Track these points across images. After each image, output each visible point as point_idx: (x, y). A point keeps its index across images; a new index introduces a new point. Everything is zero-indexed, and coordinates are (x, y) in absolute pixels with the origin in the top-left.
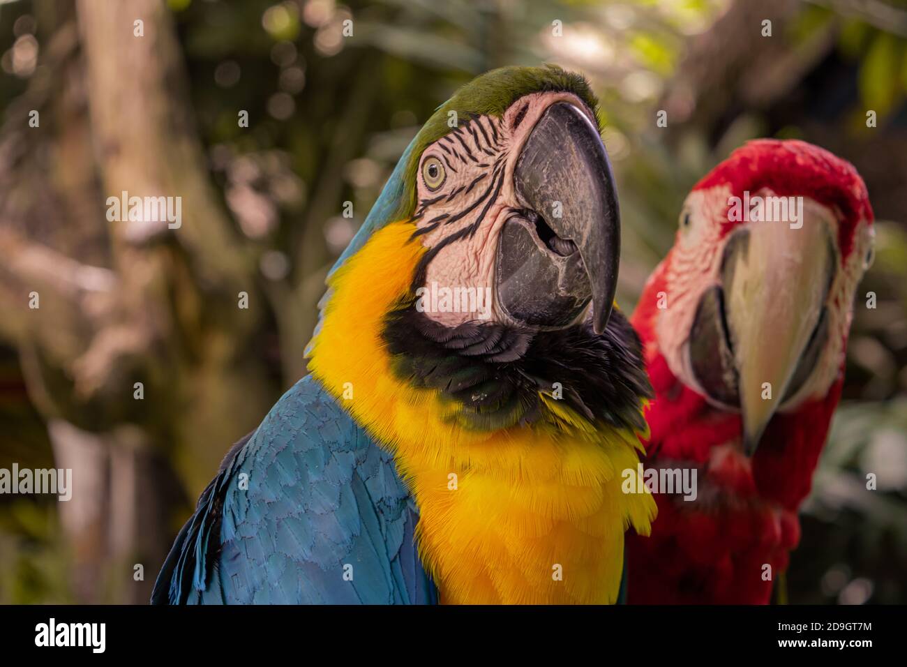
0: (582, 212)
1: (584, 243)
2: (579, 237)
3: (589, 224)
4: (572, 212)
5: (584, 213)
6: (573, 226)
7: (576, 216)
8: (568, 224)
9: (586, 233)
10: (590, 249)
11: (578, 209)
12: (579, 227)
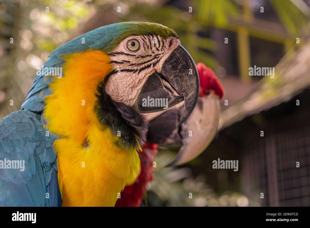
0: (191, 87)
1: (188, 98)
2: (187, 95)
3: (192, 93)
4: (187, 86)
5: (192, 88)
6: (186, 90)
7: (188, 88)
8: (184, 89)
9: (190, 95)
10: (190, 100)
11: (190, 86)
12: (188, 92)
